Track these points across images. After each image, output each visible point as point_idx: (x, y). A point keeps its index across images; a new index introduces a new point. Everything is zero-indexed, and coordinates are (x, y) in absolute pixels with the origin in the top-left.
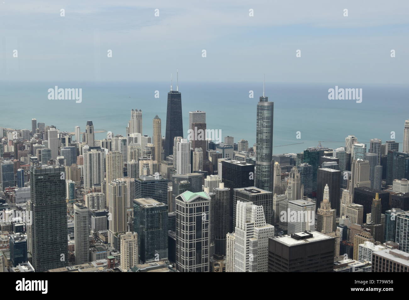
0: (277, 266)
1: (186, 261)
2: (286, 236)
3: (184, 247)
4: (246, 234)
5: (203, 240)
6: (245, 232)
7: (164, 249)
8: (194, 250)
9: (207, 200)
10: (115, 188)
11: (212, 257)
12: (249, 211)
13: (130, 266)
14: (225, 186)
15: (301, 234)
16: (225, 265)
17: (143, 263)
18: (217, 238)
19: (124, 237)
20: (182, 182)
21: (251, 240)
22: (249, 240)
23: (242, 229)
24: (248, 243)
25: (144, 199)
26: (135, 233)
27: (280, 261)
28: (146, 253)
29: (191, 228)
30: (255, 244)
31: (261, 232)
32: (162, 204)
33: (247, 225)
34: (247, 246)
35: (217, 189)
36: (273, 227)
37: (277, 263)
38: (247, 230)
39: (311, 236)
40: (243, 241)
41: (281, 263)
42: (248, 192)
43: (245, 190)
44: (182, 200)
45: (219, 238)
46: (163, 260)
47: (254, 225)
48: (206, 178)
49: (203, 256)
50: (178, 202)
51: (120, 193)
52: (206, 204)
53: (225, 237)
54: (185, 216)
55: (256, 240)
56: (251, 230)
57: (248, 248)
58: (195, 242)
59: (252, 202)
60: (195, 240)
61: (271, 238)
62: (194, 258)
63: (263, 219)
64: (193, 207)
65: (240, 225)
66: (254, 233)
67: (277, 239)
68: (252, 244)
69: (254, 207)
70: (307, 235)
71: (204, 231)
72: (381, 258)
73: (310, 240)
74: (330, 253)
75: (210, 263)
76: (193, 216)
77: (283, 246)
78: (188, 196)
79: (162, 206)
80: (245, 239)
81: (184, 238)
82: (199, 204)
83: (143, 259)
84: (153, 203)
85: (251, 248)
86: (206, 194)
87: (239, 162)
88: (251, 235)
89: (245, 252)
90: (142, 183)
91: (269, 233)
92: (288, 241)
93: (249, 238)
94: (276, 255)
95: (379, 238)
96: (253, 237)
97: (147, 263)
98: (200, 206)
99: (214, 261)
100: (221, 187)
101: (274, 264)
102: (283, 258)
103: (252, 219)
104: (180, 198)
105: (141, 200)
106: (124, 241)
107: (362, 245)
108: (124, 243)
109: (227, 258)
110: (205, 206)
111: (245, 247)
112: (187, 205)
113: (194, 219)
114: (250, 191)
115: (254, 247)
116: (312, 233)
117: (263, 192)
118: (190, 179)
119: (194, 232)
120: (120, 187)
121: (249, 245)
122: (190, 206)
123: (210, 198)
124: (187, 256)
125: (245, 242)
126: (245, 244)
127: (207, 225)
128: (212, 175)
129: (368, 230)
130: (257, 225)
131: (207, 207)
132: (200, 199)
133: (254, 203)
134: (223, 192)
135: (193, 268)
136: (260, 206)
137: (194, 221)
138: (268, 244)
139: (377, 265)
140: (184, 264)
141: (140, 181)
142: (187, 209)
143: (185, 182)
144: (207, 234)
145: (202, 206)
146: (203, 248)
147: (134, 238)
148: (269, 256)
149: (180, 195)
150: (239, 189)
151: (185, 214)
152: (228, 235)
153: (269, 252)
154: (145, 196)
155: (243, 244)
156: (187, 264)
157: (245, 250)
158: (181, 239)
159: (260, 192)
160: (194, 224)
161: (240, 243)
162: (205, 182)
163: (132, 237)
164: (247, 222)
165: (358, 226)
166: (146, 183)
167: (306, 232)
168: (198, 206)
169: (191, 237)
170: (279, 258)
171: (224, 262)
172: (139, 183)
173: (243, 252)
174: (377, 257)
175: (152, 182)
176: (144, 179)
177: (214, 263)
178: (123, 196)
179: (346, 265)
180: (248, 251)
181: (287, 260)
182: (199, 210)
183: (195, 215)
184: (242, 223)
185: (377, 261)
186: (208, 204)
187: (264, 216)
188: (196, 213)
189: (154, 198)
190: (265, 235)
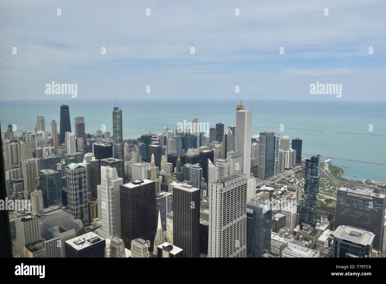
0: (125, 200)
1: (74, 204)
2: (130, 183)
3: (72, 196)
4: (107, 184)
5: (83, 190)
6: (106, 183)
7: (59, 198)
8: (78, 197)
9: (84, 167)
10: (27, 165)
11: (90, 200)
12: (108, 171)
13: (38, 210)
14: (96, 159)
15: (137, 181)
16: (97, 203)
17: (47, 208)
18: (93, 189)
19: (33, 194)
20: (71, 158)
21: (110, 187)
22: (109, 188)
23: (104, 182)
24: (109, 189)
25: (46, 170)
26: (40, 191)
27: (127, 197)
28: (48, 202)
29: (75, 184)
30: (113, 189)
31: (115, 182)
32: (56, 172)
33: (108, 179)
34: (108, 191)
35: (91, 160)
36: (122, 179)
37: (125, 199)
38: (108, 182)
39: (143, 182)
40: (106, 188)
41: (127, 198)
42: (108, 161)
43: (107, 160)
44: (69, 169)
45: (94, 189)
46: (59, 205)
47: (112, 179)
48: (85, 155)
49: (84, 200)
50: (67, 170)
51: (30, 168)
52: (84, 170)
53: (96, 188)
54: (71, 178)
55: (113, 187)
56: (110, 182)
57: (109, 192)
58: (79, 192)
59: (110, 166)
60: (79, 191)
61: (121, 185)
62: (78, 202)
63: (116, 175)
64: (76, 172)
65: (103, 179)
66: (112, 183)
67: (124, 185)
68: (111, 190)
69: (111, 169)
70: (140, 181)
71: (83, 185)
72: (177, 189)
73: (142, 184)
74: (153, 190)
75: (88, 203)
76: (77, 177)
77: (127, 189)
78: (72, 166)
79: (57, 173)
80: (107, 187)
81: (71, 190)
82: (80, 170)
83: (46, 205)
84: (51, 172)
85: (110, 192)
86: (84, 164)
87: (103, 144)
88: (110, 184)
89: (107, 195)
90: (44, 161)
91: (120, 182)
92: (130, 185)
93: (109, 186)
94: (124, 194)
95: (180, 179)
96: (111, 186)
97: (49, 207)
98: (80, 171)
99: (91, 202)
100: (94, 159)
101: (123, 199)
102: (128, 195)
103: (110, 175)
104: (68, 167)
105: (44, 171)
106: (33, 196)
107: (171, 184)
108: (33, 197)
109: (98, 199)
110: (83, 170)
111: (107, 192)
112: (72, 171)
113: (77, 179)
114: (110, 160)
115: (112, 191)
116: (143, 180)
117: (117, 160)
118: (75, 156)
119: (78, 187)
120: (30, 164)
121: (109, 191)
122: (74, 172)
123: (86, 166)
124: (74, 201)
125: (107, 189)
126: (107, 190)
127: (85, 182)
128: (88, 153)
129: (175, 176)
130: (113, 179)
131: (85, 172)
132: (80, 167)
133: (111, 167)
134: (95, 162)
135: (78, 207)
136: (114, 168)
137: (77, 180)
138: (119, 188)
139: (175, 193)
140: (72, 206)
141: (43, 159)
142: (72, 173)
143: (73, 158)
144: (85, 187)
145: (82, 171)
146: (84, 195)
147: (40, 193)
148: (120, 195)
149: (68, 166)
150: (103, 160)
151: (71, 176)
152: (98, 186)
153: (121, 193)
154: (46, 168)
155: (106, 190)
156: (74, 206)
157: (107, 193)
158: (69, 191)
159: (115, 160)
160: (77, 181)
161: (104, 190)
162: (85, 157)
163: (39, 193)
164: (107, 177)
165: (170, 174)
166: (47, 160)
167: (140, 180)
168: (79, 171)
169: (76, 189)
170: (126, 196)
171: (97, 201)
172: (43, 160)
173: (106, 195)
174: (175, 189)
175: (51, 160)
176: (46, 158)
177: (91, 203)
178: (32, 169)
179: (163, 195)
180: (109, 193)
181: (130, 196)
182: (80, 173)
183: (77, 176)
184: (104, 179)
185: (175, 191)
186: (85, 169)
187: (117, 173)
188: (78, 175)
189: (52, 169)
190: (118, 184)
